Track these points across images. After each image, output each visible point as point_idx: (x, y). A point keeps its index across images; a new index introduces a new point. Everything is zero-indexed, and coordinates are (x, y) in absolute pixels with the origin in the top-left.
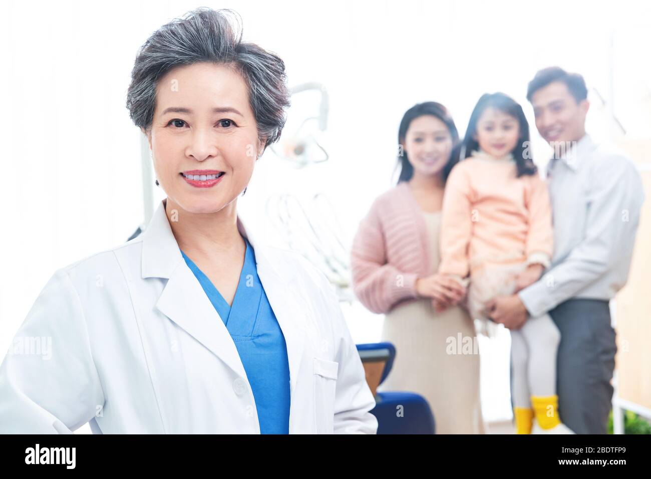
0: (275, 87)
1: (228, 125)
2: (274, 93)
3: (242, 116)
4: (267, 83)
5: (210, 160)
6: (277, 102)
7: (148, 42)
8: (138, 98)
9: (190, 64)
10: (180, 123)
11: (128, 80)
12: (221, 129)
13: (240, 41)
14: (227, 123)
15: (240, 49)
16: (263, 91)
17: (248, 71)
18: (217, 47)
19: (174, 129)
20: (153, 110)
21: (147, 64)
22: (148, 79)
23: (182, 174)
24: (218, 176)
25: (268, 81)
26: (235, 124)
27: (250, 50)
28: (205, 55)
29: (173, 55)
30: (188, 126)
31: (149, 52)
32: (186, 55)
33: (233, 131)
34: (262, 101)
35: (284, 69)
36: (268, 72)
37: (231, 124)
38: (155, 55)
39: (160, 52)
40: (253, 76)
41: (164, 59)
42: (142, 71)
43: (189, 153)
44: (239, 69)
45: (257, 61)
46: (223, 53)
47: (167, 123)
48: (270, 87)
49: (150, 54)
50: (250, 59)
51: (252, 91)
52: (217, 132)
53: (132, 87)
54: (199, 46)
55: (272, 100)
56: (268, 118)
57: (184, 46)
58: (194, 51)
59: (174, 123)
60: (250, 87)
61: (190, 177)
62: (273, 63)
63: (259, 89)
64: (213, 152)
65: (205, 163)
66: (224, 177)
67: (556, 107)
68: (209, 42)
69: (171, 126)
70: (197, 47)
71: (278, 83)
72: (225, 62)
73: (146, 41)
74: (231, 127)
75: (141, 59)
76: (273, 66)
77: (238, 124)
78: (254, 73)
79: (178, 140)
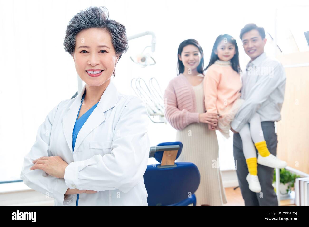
0: (122, 37)
1: (104, 52)
2: (121, 39)
3: (109, 48)
4: (119, 36)
5: (97, 66)
6: (122, 43)
7: (72, 20)
8: (69, 42)
9: (88, 29)
10: (85, 52)
11: (65, 35)
12: (101, 53)
13: (108, 19)
14: (103, 51)
15: (108, 22)
16: (117, 39)
17: (111, 31)
18: (99, 22)
19: (83, 54)
20: (75, 47)
21: (72, 29)
22: (72, 34)
23: (86, 71)
24: (100, 72)
25: (119, 34)
26: (106, 52)
27: (112, 22)
28: (94, 25)
29: (81, 25)
30: (88, 53)
31: (72, 24)
32: (87, 25)
33: (106, 54)
34: (117, 42)
35: (125, 30)
36: (119, 31)
37: (105, 52)
38: (74, 25)
39: (77, 24)
40: (113, 33)
41: (78, 27)
42: (70, 31)
43: (89, 63)
44: (108, 30)
45: (115, 27)
46: (101, 24)
47: (80, 52)
48: (120, 37)
49: (73, 25)
50: (112, 26)
51: (113, 39)
52: (99, 55)
53: (66, 38)
54: (92, 22)
55: (121, 42)
56: (120, 49)
57: (86, 22)
58: (90, 24)
59: (83, 52)
60: (112, 37)
61: (90, 72)
62: (121, 27)
63: (115, 38)
64: (98, 63)
65: (95, 67)
66: (103, 72)
67: (254, 40)
68: (96, 20)
69: (82, 53)
70: (91, 22)
71: (123, 35)
72: (102, 28)
73: (71, 20)
74: (105, 53)
75: (69, 27)
76: (120, 29)
77: (108, 52)
78: (113, 32)
79: (84, 58)
